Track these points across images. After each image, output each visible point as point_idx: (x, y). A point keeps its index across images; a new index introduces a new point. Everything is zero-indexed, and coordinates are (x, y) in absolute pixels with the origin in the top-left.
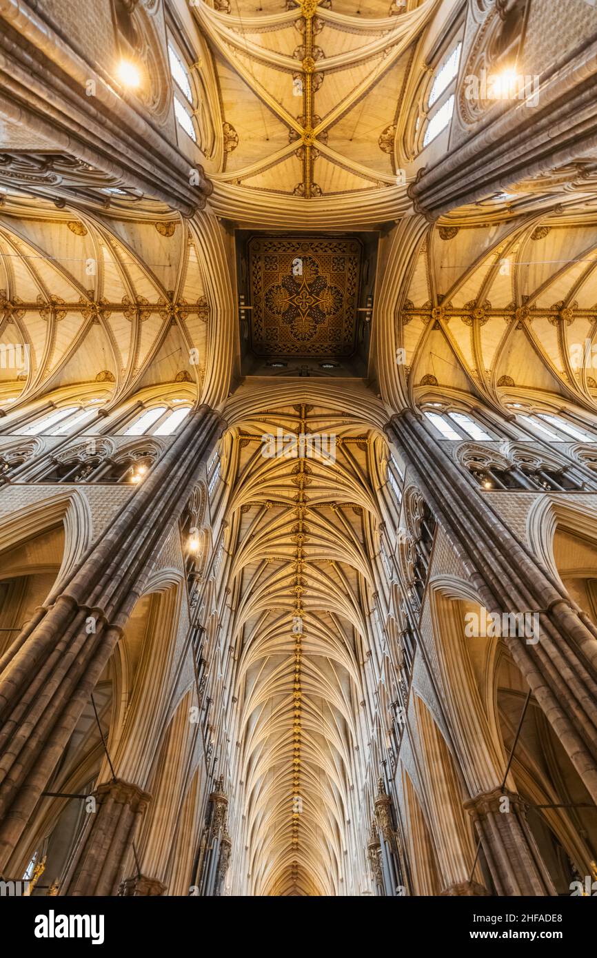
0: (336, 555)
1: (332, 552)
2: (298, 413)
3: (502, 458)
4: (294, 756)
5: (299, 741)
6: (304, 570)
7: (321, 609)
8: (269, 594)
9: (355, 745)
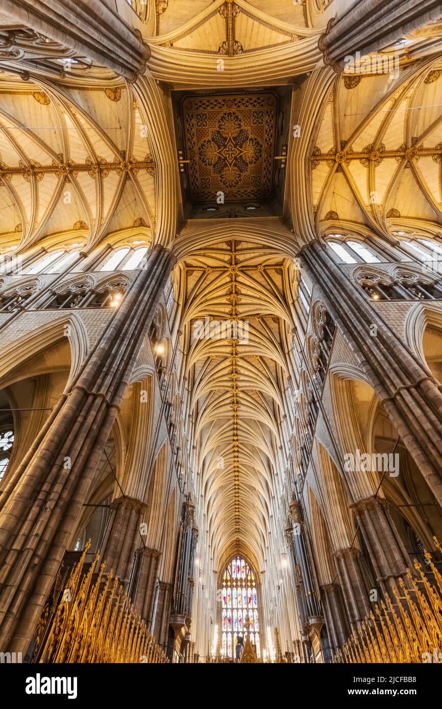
0: (260, 352)
1: (257, 350)
2: (229, 248)
3: (388, 275)
4: (235, 480)
5: (238, 471)
6: (238, 363)
7: (250, 388)
8: (214, 380)
9: (275, 472)
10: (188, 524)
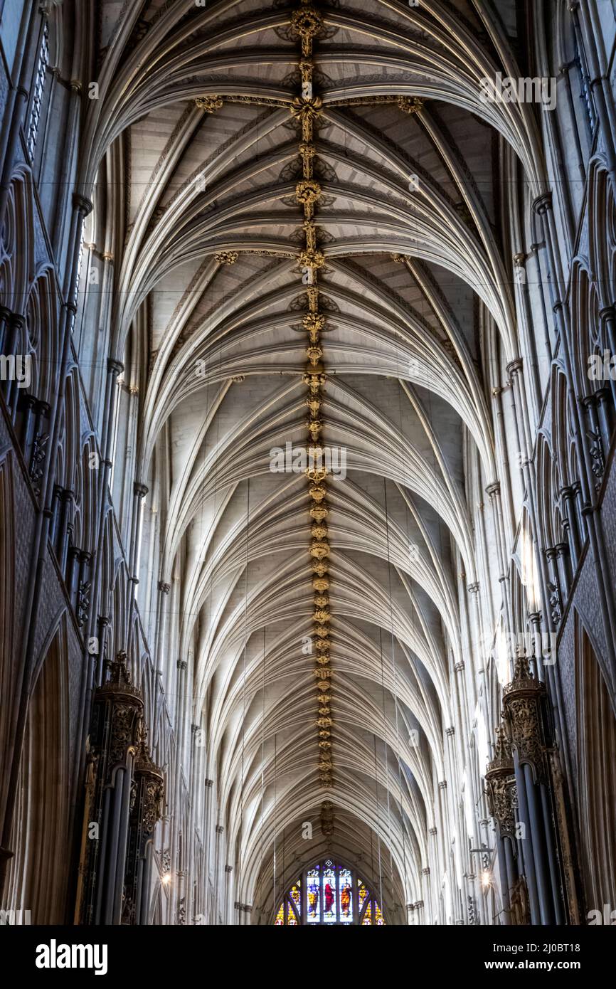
0: (426, 82)
1: (415, 71)
4: (316, 608)
5: (327, 576)
6: (324, 134)
7: (377, 248)
8: (217, 208)
9: (470, 581)
10: (117, 760)
